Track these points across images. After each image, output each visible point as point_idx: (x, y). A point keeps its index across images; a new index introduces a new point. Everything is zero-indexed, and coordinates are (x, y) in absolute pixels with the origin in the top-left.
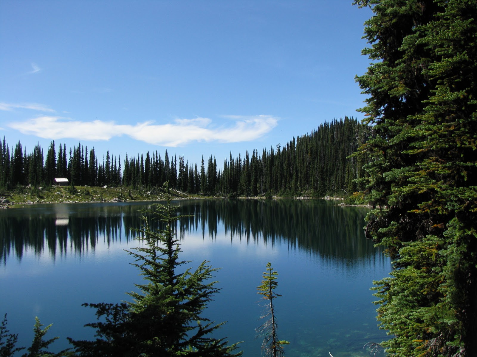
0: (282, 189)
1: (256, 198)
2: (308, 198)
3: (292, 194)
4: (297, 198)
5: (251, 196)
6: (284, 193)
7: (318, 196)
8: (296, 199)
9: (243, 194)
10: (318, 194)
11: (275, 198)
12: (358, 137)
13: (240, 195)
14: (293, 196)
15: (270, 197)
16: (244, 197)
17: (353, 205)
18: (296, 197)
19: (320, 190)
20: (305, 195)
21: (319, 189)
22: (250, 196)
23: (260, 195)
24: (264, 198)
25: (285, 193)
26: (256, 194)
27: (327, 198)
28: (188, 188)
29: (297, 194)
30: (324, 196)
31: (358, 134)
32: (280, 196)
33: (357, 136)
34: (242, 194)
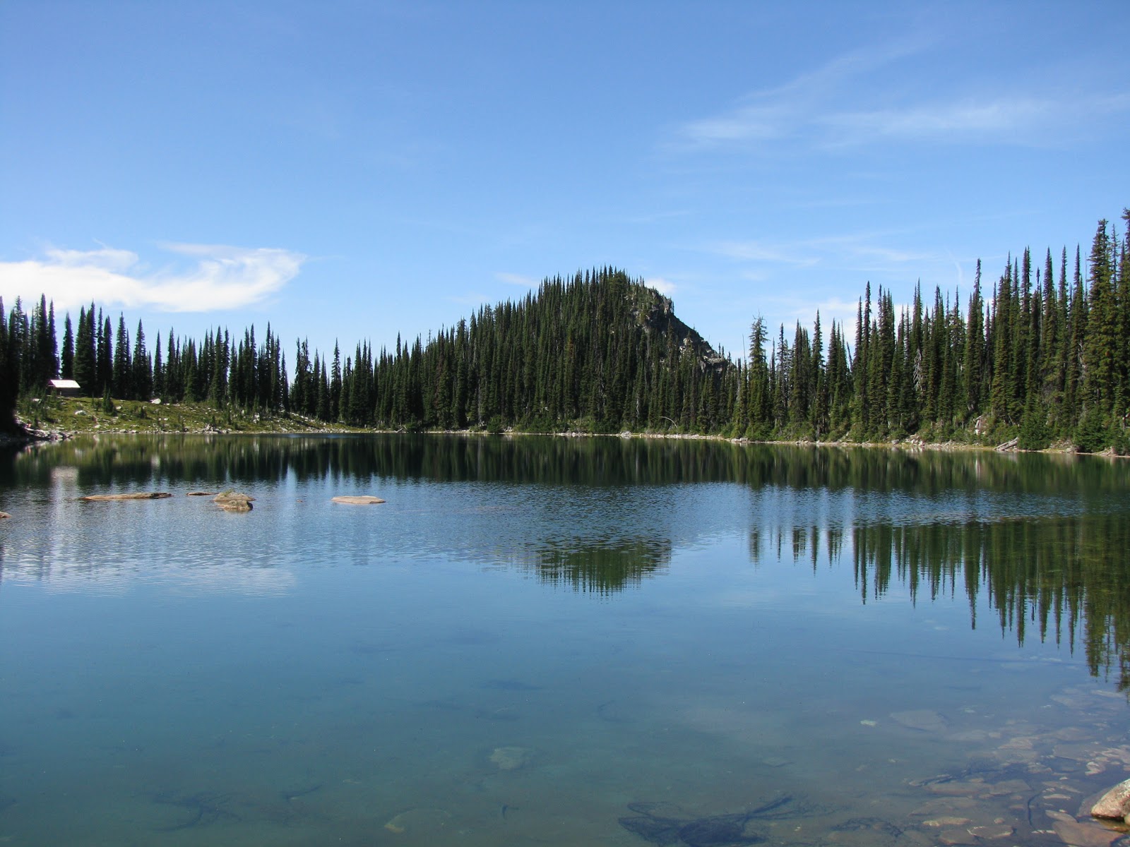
0: (526, 415)
1: (466, 433)
2: (585, 435)
3: (549, 425)
4: (562, 434)
5: (455, 430)
6: (530, 423)
7: (607, 431)
8: (556, 436)
9: (437, 425)
10: (606, 427)
11: (510, 433)
12: (637, 313)
13: (429, 425)
14: (550, 429)
15: (498, 433)
16: (440, 430)
17: (768, 442)
18: (556, 432)
19: (608, 419)
20: (578, 429)
21: (607, 417)
22: (451, 429)
23: (476, 427)
24: (485, 433)
25: (533, 424)
26: (464, 425)
27: (625, 435)
28: (319, 409)
29: (558, 426)
30: (618, 431)
31: (636, 304)
32: (522, 429)
33: (636, 310)
34: (434, 423)
